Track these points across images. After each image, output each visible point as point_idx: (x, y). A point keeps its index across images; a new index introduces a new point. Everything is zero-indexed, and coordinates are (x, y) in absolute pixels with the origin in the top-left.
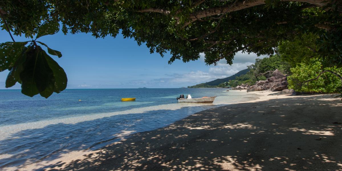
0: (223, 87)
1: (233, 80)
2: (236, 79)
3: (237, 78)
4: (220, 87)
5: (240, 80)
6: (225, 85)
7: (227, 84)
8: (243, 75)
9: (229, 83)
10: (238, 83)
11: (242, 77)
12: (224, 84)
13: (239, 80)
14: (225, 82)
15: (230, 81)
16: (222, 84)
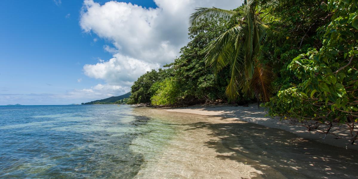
0: (119, 104)
7: (122, 102)
9: (124, 100)
14: (121, 100)
15: (125, 99)
16: (118, 101)
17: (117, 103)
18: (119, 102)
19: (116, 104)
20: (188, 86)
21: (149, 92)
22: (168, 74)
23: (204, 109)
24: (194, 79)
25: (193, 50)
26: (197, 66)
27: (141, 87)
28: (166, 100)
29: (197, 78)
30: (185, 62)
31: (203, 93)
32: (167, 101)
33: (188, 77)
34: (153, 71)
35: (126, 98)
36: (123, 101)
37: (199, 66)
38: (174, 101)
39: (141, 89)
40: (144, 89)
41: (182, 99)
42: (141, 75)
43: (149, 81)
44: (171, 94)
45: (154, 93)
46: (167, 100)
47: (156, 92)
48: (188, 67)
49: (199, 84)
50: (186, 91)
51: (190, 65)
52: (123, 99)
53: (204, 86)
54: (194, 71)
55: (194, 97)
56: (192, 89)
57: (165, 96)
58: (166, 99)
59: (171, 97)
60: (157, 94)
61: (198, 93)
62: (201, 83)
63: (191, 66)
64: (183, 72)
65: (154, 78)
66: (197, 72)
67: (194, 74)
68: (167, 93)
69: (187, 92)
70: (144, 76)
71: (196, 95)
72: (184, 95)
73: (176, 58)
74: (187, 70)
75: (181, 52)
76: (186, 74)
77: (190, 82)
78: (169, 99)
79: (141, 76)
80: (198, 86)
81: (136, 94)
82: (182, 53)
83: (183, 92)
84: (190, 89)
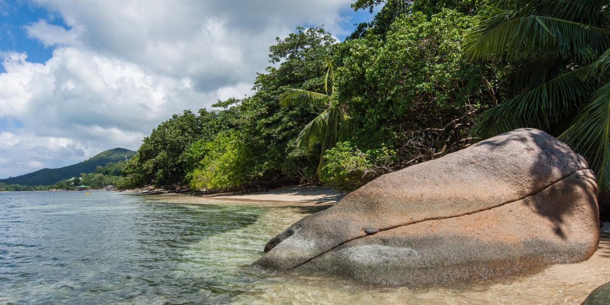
0: (68, 189)
1: (91, 174)
2: (98, 170)
3: (99, 168)
4: (60, 188)
5: (107, 173)
6: (73, 183)
7: (77, 183)
8: (113, 165)
9: (81, 179)
10: (102, 179)
11: (110, 166)
12: (69, 181)
13: (104, 174)
14: (73, 179)
15: (84, 174)
16: (63, 182)
17: (61, 187)
18: (68, 183)
19: (57, 188)
20: (269, 154)
21: (179, 161)
22: (224, 124)
23: (297, 193)
24: (279, 142)
25: (278, 89)
26: (285, 119)
27: (160, 150)
28: (226, 179)
29: (285, 139)
30: (264, 110)
31: (296, 166)
32: (228, 180)
33: (269, 137)
34: (187, 113)
35: (87, 172)
36: (79, 180)
37: (290, 120)
38: (242, 181)
39: (162, 155)
40: (168, 154)
41: (259, 176)
42: (160, 124)
43: (180, 138)
44: (235, 168)
45: (193, 164)
46: (228, 178)
47: (201, 162)
48: (269, 120)
49: (288, 150)
50: (266, 163)
51: (273, 115)
52: (80, 176)
53: (296, 155)
54: (280, 128)
55: (280, 172)
56: (276, 159)
57: (224, 170)
58: (226, 177)
59: (236, 173)
60: (203, 166)
61: (287, 166)
62: (291, 149)
63: (275, 117)
64: (260, 129)
65: (190, 130)
66: (285, 130)
67: (280, 132)
68: (227, 165)
69: (267, 165)
70: (166, 126)
71: (284, 169)
72: (261, 170)
73: (245, 97)
74: (268, 125)
75: (255, 89)
76: (265, 132)
77: (272, 147)
78: (233, 176)
79: (160, 126)
80: (287, 155)
81: (151, 166)
82: (257, 89)
83: (259, 164)
84: (272, 158)
